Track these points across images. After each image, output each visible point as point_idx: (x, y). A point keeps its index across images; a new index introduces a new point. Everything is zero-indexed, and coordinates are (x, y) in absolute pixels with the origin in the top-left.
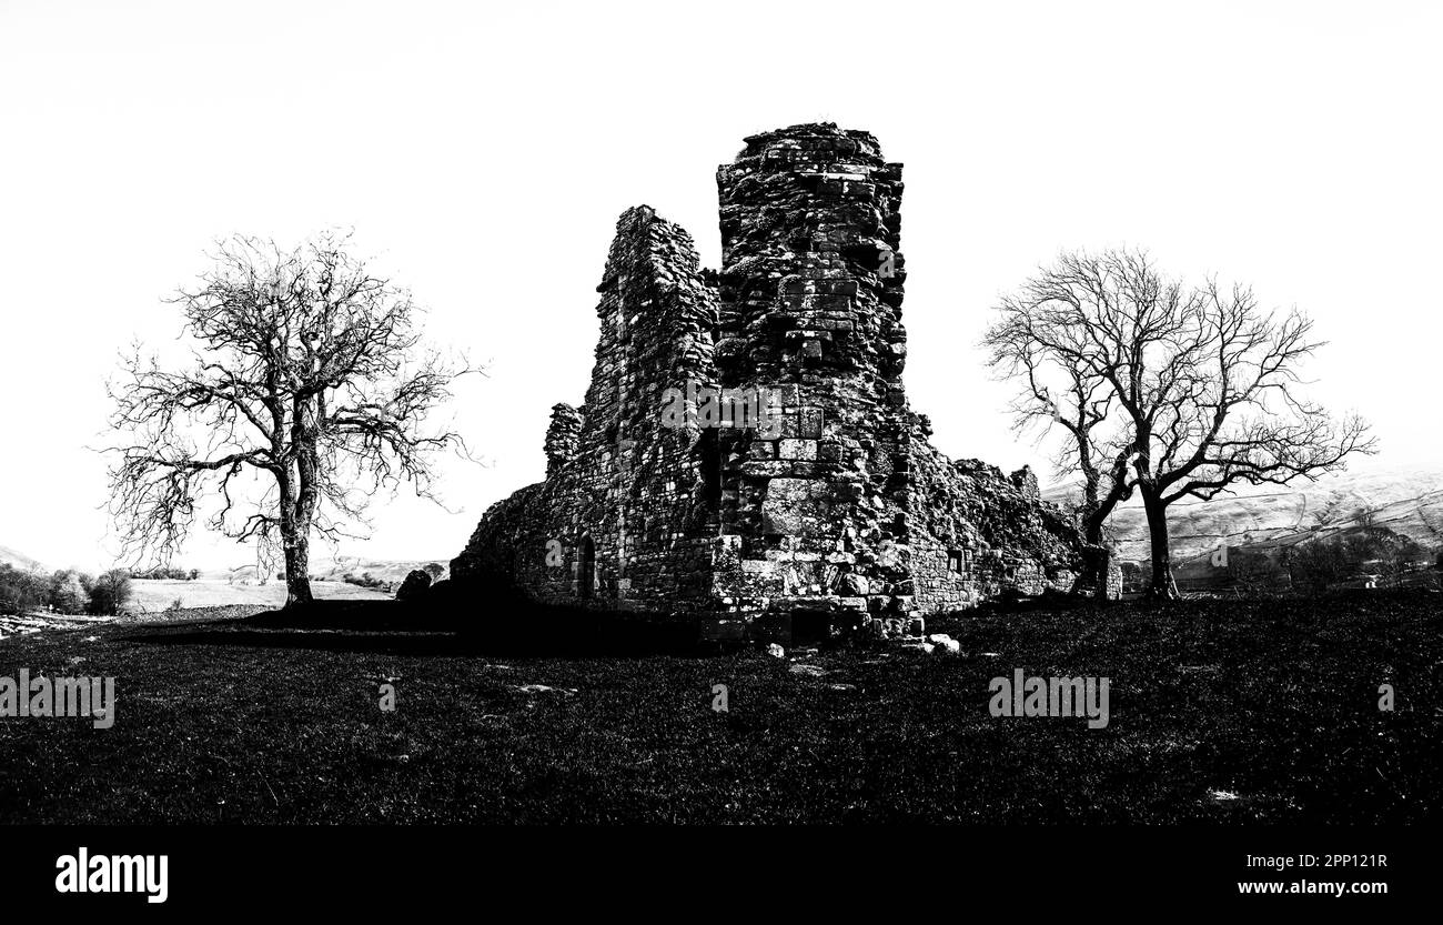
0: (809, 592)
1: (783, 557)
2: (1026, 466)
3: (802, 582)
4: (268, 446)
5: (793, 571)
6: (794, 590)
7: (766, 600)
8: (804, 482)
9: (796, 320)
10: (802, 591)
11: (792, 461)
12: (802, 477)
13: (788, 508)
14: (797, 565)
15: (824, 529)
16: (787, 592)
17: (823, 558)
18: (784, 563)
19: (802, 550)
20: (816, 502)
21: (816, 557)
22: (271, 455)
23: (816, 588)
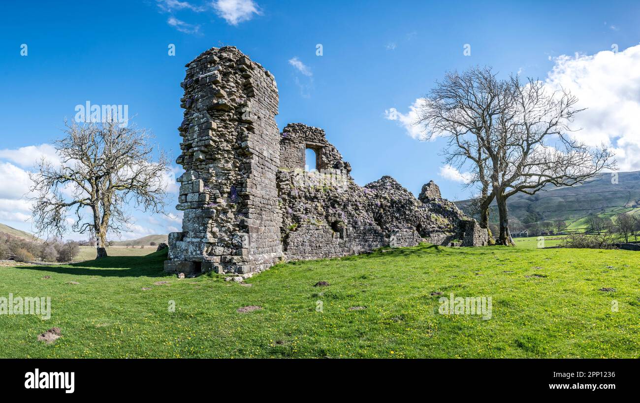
0: (196, 254)
1: (188, 240)
2: (431, 181)
3: (194, 250)
4: (90, 197)
5: (191, 246)
6: (192, 253)
7: (183, 256)
8: (194, 210)
9: (191, 144)
10: (194, 253)
11: (191, 202)
12: (194, 208)
13: (189, 221)
14: (193, 243)
15: (201, 229)
16: (190, 254)
17: (201, 241)
18: (189, 242)
19: (194, 237)
20: (198, 218)
21: (198, 240)
22: (91, 200)
23: (199, 252)
